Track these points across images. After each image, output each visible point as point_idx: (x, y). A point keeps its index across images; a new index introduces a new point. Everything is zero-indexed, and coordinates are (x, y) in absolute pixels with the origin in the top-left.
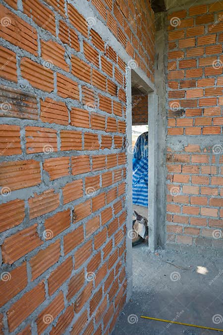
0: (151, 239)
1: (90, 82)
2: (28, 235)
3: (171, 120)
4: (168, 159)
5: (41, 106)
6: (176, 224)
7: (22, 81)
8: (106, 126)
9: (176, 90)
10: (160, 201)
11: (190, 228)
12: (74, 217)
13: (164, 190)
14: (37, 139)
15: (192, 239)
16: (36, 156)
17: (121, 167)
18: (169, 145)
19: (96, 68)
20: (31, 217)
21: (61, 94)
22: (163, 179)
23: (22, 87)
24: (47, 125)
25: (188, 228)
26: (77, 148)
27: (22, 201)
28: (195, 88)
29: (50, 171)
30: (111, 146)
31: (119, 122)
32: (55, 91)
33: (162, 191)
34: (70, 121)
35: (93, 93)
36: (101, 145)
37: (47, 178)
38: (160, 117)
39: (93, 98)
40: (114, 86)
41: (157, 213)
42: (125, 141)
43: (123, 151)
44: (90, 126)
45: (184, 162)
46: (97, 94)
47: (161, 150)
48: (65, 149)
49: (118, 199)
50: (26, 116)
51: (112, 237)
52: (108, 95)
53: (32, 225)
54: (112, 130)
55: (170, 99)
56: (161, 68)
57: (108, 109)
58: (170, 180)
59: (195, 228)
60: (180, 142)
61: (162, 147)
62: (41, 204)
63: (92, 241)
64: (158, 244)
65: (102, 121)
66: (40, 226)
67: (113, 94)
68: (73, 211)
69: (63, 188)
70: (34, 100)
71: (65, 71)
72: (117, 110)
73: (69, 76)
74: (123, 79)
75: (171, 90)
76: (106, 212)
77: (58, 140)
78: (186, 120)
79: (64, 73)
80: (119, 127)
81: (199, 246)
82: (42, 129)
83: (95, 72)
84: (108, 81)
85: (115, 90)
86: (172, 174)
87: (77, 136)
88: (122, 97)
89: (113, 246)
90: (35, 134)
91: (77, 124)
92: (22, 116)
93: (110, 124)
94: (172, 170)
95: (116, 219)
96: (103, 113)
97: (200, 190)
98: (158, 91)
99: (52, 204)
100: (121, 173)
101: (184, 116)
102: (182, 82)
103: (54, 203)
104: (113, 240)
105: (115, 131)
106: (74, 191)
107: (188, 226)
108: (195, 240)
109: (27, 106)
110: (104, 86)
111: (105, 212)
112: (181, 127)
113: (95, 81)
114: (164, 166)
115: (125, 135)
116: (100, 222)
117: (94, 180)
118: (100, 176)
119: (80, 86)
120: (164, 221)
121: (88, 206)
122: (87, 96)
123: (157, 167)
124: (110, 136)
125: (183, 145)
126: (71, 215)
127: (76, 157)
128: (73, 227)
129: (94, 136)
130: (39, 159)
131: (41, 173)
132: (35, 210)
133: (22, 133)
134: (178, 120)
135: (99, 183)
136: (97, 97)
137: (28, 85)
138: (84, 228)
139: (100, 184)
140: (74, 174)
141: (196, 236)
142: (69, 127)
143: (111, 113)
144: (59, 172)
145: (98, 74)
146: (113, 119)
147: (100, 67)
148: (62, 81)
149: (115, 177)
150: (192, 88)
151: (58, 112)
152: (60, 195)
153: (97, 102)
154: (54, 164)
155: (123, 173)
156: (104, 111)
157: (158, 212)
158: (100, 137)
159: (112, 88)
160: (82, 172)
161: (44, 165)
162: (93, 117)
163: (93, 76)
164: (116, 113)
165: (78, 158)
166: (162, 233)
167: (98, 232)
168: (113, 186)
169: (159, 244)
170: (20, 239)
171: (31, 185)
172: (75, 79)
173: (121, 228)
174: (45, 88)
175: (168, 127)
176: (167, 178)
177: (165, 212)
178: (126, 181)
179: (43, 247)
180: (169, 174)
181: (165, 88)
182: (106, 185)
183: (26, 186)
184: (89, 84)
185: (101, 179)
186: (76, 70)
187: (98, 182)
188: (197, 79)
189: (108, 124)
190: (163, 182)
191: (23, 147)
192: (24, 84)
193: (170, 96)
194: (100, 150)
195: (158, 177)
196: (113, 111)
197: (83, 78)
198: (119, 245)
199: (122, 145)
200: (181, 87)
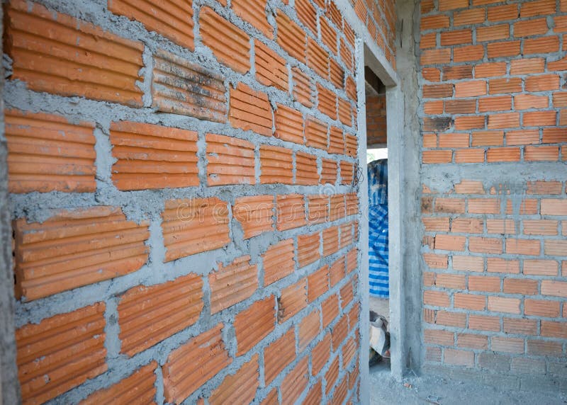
0: (396, 357)
1: (304, 59)
2: (209, 344)
3: (427, 136)
4: (425, 207)
5: (232, 97)
6: (441, 327)
7: (202, 50)
8: (329, 143)
9: (436, 83)
10: (411, 286)
11: (470, 335)
12: (281, 312)
13: (417, 263)
14: (224, 160)
15: (472, 357)
16: (223, 191)
17: (350, 218)
18: (425, 181)
19: (314, 37)
20: (214, 310)
21: (261, 78)
22: (415, 243)
23: (202, 59)
24: (240, 134)
25: (463, 335)
26: (285, 180)
27: (198, 278)
28: (471, 80)
29: (244, 222)
30: (335, 180)
31: (348, 137)
32: (253, 71)
33: (414, 265)
34: (274, 129)
35: (309, 80)
36: (321, 177)
37: (239, 235)
38: (409, 131)
39: (307, 89)
40: (339, 72)
41: (406, 306)
42: (356, 172)
43: (355, 190)
44: (305, 140)
45: (454, 212)
46: (314, 82)
47: (410, 191)
48: (267, 180)
49: (347, 279)
50: (208, 114)
51: (339, 351)
52: (331, 87)
53: (215, 326)
54: (337, 151)
55: (425, 100)
56: (407, 43)
57: (331, 111)
58: (430, 245)
59: (477, 336)
60: (447, 176)
61: (414, 184)
62: (230, 284)
63: (308, 358)
64: (408, 366)
65: (322, 132)
66: (228, 327)
67: (337, 85)
68: (279, 300)
69: (263, 255)
70: (220, 86)
71: (267, 37)
72: (344, 114)
73: (273, 47)
74: (353, 60)
75: (428, 83)
76: (330, 303)
77: (257, 163)
78: (456, 137)
79: (265, 40)
80: (348, 145)
81: (486, 368)
82: (232, 141)
83: (312, 43)
84: (331, 61)
85: (340, 78)
86: (432, 234)
87: (285, 158)
88: (351, 90)
89: (340, 369)
90: (221, 149)
91: (285, 136)
92: (200, 114)
93: (335, 139)
94: (431, 227)
95: (344, 318)
96: (324, 118)
97: (485, 264)
98: (402, 85)
99: (245, 285)
100: (350, 230)
101: (452, 129)
102: (447, 70)
103: (250, 284)
104: (341, 357)
105: (342, 151)
106: (280, 260)
107: (465, 331)
108: (478, 357)
109: (209, 96)
110: (325, 70)
111: (327, 303)
112: (447, 148)
113: (312, 59)
114: (417, 219)
115: (357, 160)
116: (321, 321)
117: (311, 241)
118: (321, 235)
119: (289, 67)
120: (419, 323)
121: (303, 291)
122: (301, 85)
123: (405, 221)
124: (334, 161)
125: (452, 181)
126: (276, 308)
127: (283, 197)
128: (280, 329)
129: (311, 159)
130: (227, 197)
131: (230, 224)
132: (219, 296)
133: (201, 146)
134: (442, 135)
135: (318, 247)
136: (315, 88)
137: (210, 57)
138: (296, 334)
139: (321, 251)
140: (281, 229)
141: (480, 351)
142: (274, 141)
143: (335, 119)
144: (258, 223)
145: (316, 47)
146: (338, 130)
147: (319, 35)
148: (263, 55)
149: (342, 238)
150: (466, 80)
151: (257, 111)
152: (259, 267)
153: (315, 97)
154: (249, 207)
155: (353, 230)
156: (325, 114)
157: (408, 306)
158: (319, 162)
159: (337, 75)
160: (292, 225)
161: (234, 209)
162: (310, 124)
163: (309, 50)
164: (344, 120)
165: (287, 199)
166: (415, 344)
167: (318, 341)
168: (339, 254)
169: (410, 366)
170: (195, 353)
171: (214, 246)
172: (282, 52)
173: (352, 334)
174: (236, 65)
175: (423, 149)
176: (423, 243)
177: (421, 304)
178: (358, 245)
179: (231, 370)
180: (426, 234)
181: (415, 80)
182: (329, 253)
183: (206, 247)
184: (303, 64)
185: (321, 241)
186: (284, 37)
187: (317, 245)
188: (474, 64)
189: (332, 139)
190: (415, 249)
191: (202, 172)
192: (203, 54)
193: (425, 95)
194: (319, 185)
195: (406, 242)
196: (338, 116)
197: (294, 52)
198: (348, 366)
199: (352, 178)
200: (445, 78)
